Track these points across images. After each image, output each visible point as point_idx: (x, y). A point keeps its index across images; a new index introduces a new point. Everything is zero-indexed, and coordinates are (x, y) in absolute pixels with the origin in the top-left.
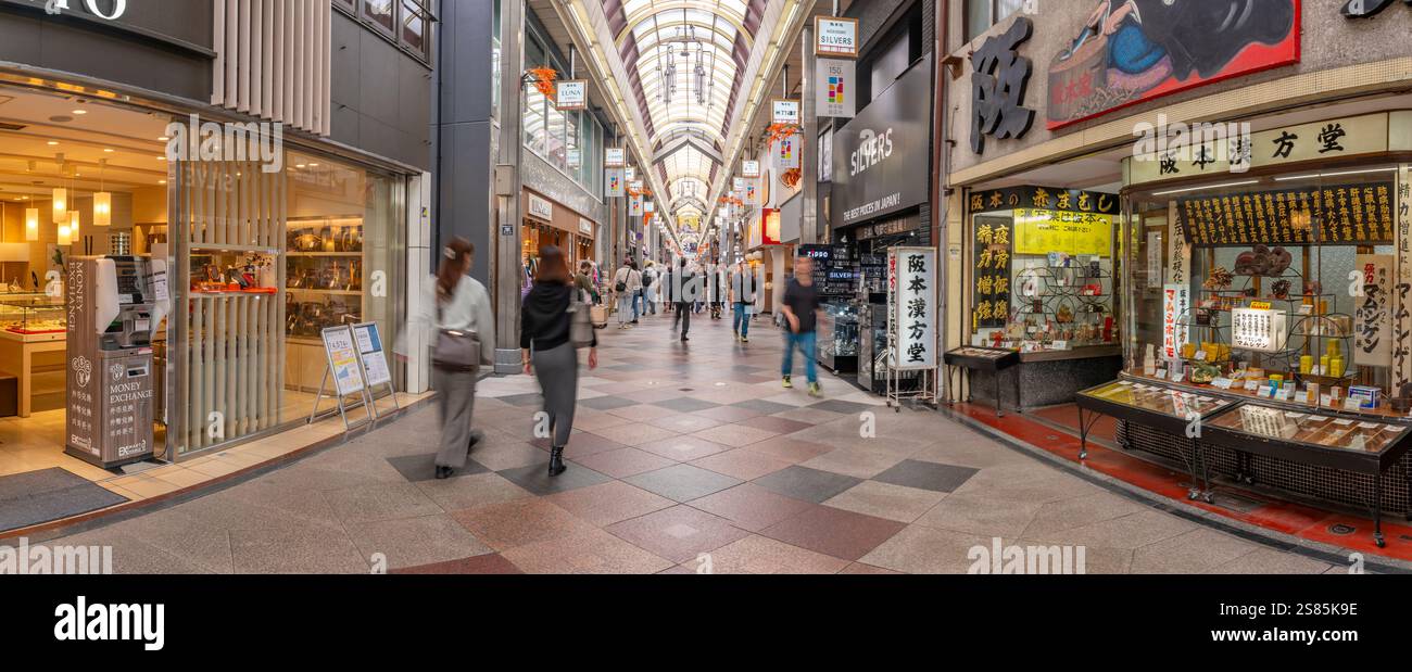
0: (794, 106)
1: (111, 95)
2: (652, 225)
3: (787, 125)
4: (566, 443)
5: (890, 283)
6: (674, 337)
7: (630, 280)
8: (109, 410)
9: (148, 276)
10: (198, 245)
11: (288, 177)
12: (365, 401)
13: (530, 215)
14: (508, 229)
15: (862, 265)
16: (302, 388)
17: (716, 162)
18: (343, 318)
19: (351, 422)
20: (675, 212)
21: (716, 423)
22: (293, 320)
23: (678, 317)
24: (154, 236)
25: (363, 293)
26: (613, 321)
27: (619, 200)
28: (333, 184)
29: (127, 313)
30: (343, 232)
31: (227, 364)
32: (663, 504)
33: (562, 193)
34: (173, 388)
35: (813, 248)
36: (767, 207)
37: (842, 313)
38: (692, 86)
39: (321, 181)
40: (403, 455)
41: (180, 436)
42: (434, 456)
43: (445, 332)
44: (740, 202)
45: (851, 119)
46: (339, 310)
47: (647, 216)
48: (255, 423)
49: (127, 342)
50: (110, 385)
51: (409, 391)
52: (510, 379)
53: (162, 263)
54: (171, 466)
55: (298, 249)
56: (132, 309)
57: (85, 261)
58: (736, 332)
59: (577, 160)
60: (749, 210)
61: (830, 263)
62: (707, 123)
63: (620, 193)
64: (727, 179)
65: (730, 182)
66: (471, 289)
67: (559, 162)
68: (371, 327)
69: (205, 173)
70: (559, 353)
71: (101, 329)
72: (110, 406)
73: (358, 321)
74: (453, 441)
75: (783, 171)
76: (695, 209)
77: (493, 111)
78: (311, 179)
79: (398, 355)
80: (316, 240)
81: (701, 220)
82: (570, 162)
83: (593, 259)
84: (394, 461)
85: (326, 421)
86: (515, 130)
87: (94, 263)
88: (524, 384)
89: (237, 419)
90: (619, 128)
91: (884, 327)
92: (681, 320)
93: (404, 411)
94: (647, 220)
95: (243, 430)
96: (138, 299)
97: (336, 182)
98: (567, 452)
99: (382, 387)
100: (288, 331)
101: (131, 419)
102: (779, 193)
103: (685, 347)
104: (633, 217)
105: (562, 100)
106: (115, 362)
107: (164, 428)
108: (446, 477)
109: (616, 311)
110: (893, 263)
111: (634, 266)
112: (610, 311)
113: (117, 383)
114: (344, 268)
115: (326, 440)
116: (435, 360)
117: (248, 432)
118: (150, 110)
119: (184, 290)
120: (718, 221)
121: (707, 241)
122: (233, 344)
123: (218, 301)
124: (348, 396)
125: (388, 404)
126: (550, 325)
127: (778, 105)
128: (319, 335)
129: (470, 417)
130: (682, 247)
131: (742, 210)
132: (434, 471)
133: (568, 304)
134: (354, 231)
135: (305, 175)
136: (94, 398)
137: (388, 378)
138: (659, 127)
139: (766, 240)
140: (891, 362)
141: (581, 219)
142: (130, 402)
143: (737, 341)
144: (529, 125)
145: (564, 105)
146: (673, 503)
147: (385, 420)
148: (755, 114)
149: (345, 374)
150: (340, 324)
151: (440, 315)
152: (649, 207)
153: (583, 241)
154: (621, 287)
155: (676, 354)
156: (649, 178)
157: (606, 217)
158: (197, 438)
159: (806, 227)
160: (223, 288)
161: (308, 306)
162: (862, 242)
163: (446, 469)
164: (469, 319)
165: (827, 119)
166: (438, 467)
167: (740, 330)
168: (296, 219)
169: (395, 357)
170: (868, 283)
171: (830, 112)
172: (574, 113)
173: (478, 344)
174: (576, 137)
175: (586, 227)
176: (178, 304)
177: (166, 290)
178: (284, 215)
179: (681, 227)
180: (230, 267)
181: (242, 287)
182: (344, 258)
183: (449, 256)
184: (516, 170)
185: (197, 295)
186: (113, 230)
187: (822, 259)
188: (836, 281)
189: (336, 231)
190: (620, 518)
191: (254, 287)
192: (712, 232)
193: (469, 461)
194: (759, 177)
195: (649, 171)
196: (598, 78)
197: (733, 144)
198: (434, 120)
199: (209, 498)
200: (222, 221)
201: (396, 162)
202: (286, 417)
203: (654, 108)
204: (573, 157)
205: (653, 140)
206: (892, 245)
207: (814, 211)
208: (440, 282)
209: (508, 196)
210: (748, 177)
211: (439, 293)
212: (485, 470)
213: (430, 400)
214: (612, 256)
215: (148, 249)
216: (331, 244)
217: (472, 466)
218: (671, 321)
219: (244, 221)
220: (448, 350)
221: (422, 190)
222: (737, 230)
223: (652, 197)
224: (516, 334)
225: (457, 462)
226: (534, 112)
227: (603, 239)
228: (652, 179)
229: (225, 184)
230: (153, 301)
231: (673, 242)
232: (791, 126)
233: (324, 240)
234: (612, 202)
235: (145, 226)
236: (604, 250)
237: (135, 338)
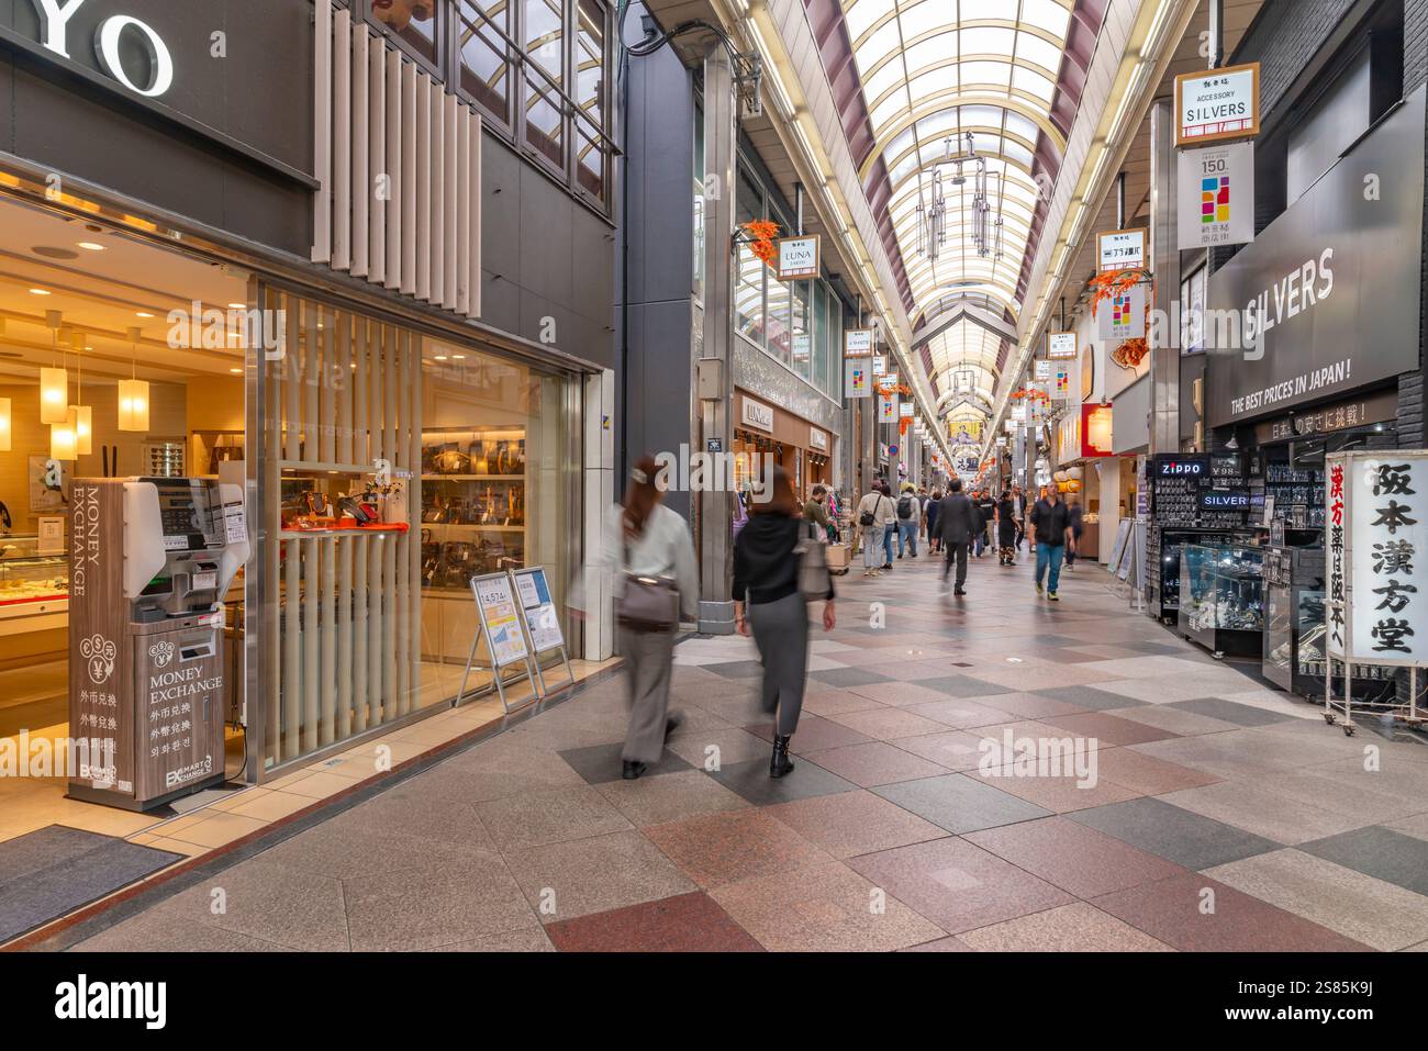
0: (1136, 239)
1: (149, 227)
2: (911, 434)
3: (1124, 271)
4: (793, 730)
5: (1331, 514)
6: (943, 589)
7: (880, 509)
8: (148, 716)
9: (213, 508)
10: (293, 464)
11: (423, 373)
12: (530, 673)
13: (743, 424)
14: (715, 444)
15: (1268, 484)
16: (445, 658)
17: (1008, 340)
18: (499, 562)
19: (510, 702)
20: (945, 415)
21: (1007, 717)
22: (432, 567)
23: (950, 561)
24: (223, 450)
25: (527, 529)
26: (856, 565)
27: (864, 401)
28: (486, 384)
29: (180, 564)
30: (499, 449)
31: (337, 631)
32: (930, 832)
33: (787, 395)
34: (255, 672)
35: (1173, 459)
36: (1090, 401)
37: (1228, 561)
38: (969, 229)
39: (469, 379)
40: (579, 746)
41: (267, 743)
42: (620, 747)
43: (633, 579)
44: (1045, 396)
45: (1243, 245)
46: (494, 552)
47: (904, 423)
48: (378, 712)
49: (179, 608)
50: (150, 674)
51: (588, 656)
52: (718, 641)
53: (236, 488)
54: (252, 791)
55: (438, 471)
56: (187, 557)
57: (103, 486)
58: (1040, 586)
59: (807, 350)
60: (1059, 407)
61: (1205, 481)
62: (992, 282)
63: (865, 391)
64: (1024, 364)
65: (1029, 368)
66: (668, 524)
67: (782, 354)
68: (537, 573)
69: (303, 360)
70: (785, 607)
71: (134, 587)
72: (151, 708)
73: (520, 566)
74: (646, 725)
75: (1117, 344)
76: (974, 410)
77: (694, 285)
78: (455, 377)
79: (572, 609)
80: (462, 459)
81: (983, 425)
82: (797, 352)
83: (829, 482)
84: (569, 756)
85: (479, 702)
86: (724, 311)
87: (120, 490)
88: (737, 648)
89: (353, 708)
90: (863, 301)
91: (1319, 584)
92: (955, 567)
93: (580, 685)
94: (904, 428)
95: (363, 724)
96: (197, 542)
97: (490, 382)
98: (795, 744)
99: (552, 654)
100: (425, 581)
101: (186, 724)
102: (1110, 379)
103: (961, 604)
104: (884, 425)
105: (785, 264)
106: (159, 639)
107: (241, 732)
108: (636, 776)
109: (861, 552)
110: (1337, 480)
111: (886, 492)
112: (853, 552)
113: (162, 671)
114: (501, 496)
115: (478, 729)
116: (621, 617)
117: (369, 724)
118: (215, 260)
119: (271, 529)
120: (1010, 426)
121: (993, 454)
122: (346, 602)
123: (323, 543)
124: (507, 667)
125: (560, 676)
126: (773, 569)
127: (1107, 242)
128: (468, 587)
129: (667, 693)
130: (955, 462)
131: (1048, 408)
132: (620, 769)
133: (795, 542)
134: (513, 447)
135: (446, 370)
136: (121, 700)
137: (559, 640)
138: (922, 296)
139: (1088, 450)
140: (1334, 647)
141: (813, 430)
142: (185, 699)
143: (1041, 598)
144: (741, 304)
145: (789, 273)
146: (943, 833)
147: (556, 698)
148: (1069, 263)
149: (502, 637)
150: (496, 570)
151: (627, 556)
152: (907, 409)
153: (816, 459)
154: (867, 520)
155: (947, 613)
156: (906, 369)
157: (846, 425)
158: (294, 742)
159: (1159, 427)
160: (330, 524)
161: (453, 547)
162: (1268, 447)
163: (636, 764)
164: (665, 561)
165: (1199, 251)
166: (625, 762)
167: (1045, 583)
168: (435, 430)
169: (568, 613)
170: (1281, 513)
171: (1205, 239)
172: (802, 284)
173: (677, 594)
174: (805, 318)
175: (819, 440)
176: (262, 549)
177: (244, 528)
178: (419, 424)
179: (954, 435)
180: (341, 495)
181: (359, 522)
182: (501, 483)
183: (638, 479)
184: (726, 365)
185: (290, 535)
186: (152, 442)
187: (1190, 477)
188: (1216, 510)
189: (490, 447)
190: (869, 848)
191: (376, 522)
192: (1001, 441)
193: (666, 754)
194: (1076, 357)
195: (907, 360)
196: (835, 231)
197: (1034, 311)
198: (618, 297)
199: (313, 833)
200: (330, 431)
201: (569, 356)
202: (422, 701)
203: (915, 267)
204: (801, 346)
205: (913, 315)
206: (1334, 450)
207: (1174, 402)
208: (627, 514)
209: (715, 400)
210: (1058, 359)
211: (625, 528)
212: (686, 766)
213: (614, 669)
214: (855, 477)
215: (213, 469)
216: (483, 465)
217: (669, 761)
218: (939, 566)
219: (361, 431)
220: (639, 602)
221: (603, 391)
222: (1040, 437)
223: (912, 396)
224: (727, 582)
225: (651, 755)
226: (749, 285)
227: (843, 455)
228: (911, 369)
229: (333, 379)
230: (222, 545)
231: (941, 457)
232: (1130, 272)
233: (474, 460)
234: (855, 404)
235: (209, 436)
236: (844, 469)
237: (192, 601)
